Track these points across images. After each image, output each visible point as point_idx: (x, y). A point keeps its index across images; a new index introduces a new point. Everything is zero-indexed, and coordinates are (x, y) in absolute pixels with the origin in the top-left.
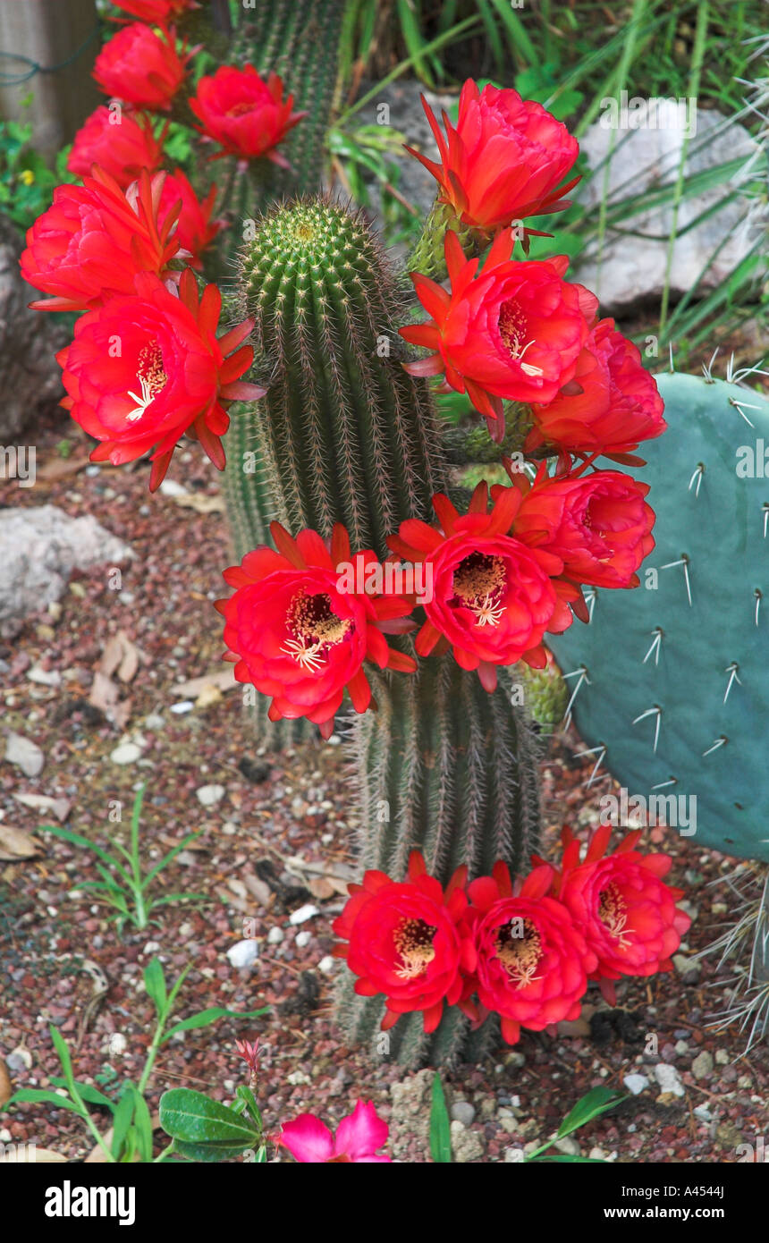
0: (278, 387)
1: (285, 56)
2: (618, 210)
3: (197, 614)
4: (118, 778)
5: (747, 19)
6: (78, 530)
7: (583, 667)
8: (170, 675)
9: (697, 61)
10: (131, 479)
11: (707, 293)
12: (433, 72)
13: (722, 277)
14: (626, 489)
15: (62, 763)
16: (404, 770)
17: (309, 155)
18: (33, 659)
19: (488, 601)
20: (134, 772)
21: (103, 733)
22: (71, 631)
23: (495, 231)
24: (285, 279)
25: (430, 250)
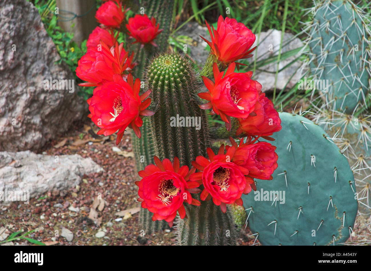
0: (158, 112)
1: (156, 12)
2: (259, 64)
3: (124, 189)
4: (98, 242)
5: (300, 5)
6: (86, 162)
7: (251, 207)
8: (115, 209)
9: (285, 17)
10: (103, 146)
11: (288, 90)
12: (201, 19)
13: (293, 85)
14: (269, 148)
15: (80, 237)
16: (194, 239)
17: (163, 43)
18: (70, 203)
19: (224, 183)
20: (103, 240)
21: (93, 228)
22: (83, 194)
23: (229, 63)
24: (161, 77)
25: (207, 69)
